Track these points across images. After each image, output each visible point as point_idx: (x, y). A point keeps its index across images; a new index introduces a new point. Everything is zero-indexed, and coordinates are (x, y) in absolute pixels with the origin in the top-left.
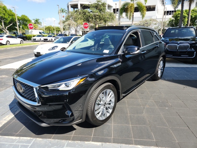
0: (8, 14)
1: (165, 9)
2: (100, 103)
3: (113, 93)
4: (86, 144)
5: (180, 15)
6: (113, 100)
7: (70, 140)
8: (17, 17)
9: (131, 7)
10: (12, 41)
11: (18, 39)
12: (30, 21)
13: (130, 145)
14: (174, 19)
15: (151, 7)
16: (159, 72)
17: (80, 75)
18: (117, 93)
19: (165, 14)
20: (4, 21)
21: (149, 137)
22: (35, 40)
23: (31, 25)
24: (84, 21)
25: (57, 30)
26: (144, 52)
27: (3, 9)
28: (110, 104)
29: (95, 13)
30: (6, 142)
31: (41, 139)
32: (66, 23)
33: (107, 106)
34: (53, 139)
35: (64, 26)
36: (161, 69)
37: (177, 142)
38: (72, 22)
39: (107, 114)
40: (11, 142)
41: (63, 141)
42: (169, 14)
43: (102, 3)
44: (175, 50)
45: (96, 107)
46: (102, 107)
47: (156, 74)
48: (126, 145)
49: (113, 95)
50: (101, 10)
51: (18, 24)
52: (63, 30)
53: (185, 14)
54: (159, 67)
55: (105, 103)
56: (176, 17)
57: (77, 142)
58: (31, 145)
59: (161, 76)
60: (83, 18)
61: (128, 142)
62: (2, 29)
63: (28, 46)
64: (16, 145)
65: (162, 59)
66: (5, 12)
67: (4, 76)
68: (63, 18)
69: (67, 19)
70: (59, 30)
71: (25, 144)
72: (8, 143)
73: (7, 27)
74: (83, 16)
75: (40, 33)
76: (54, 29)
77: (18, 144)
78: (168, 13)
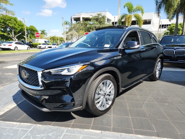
0: (18, 24)
1: (160, 22)
2: (100, 93)
3: (113, 85)
4: (85, 131)
5: (174, 28)
6: (113, 92)
7: (69, 127)
8: (26, 27)
9: (129, 18)
10: (20, 47)
11: (25, 45)
12: (37, 31)
13: (130, 135)
14: (169, 31)
15: (147, 21)
16: (157, 73)
17: (82, 62)
18: (116, 85)
19: (160, 28)
20: (14, 30)
21: (150, 128)
22: (40, 48)
23: (38, 34)
24: (85, 31)
25: (60, 40)
26: (143, 50)
27: (14, 20)
28: (110, 95)
29: (96, 25)
30: (7, 126)
31: (41, 125)
32: (70, 33)
33: (107, 97)
34: (53, 125)
35: (67, 36)
36: (159, 71)
37: (179, 133)
38: (74, 32)
39: (106, 106)
40: (11, 127)
41: (63, 128)
42: (164, 28)
43: (102, 16)
44: (172, 55)
45: (97, 96)
46: (102, 97)
47: (154, 74)
48: (126, 134)
49: (113, 87)
50: (101, 22)
51: (26, 33)
52: (66, 40)
53: (179, 27)
54: (157, 68)
55: (105, 94)
56: (171, 30)
57: (77, 129)
58: (31, 130)
59: (159, 77)
60: (84, 29)
61: (128, 132)
62: (12, 38)
63: (34, 52)
64: (17, 129)
65: (160, 60)
66: (15, 23)
67: (10, 74)
68: (66, 29)
69: (70, 30)
70: (62, 40)
71: (25, 129)
72: (9, 128)
73: (16, 36)
74: (85, 27)
75: (45, 42)
76: (58, 39)
77: (19, 128)
78: (163, 26)
